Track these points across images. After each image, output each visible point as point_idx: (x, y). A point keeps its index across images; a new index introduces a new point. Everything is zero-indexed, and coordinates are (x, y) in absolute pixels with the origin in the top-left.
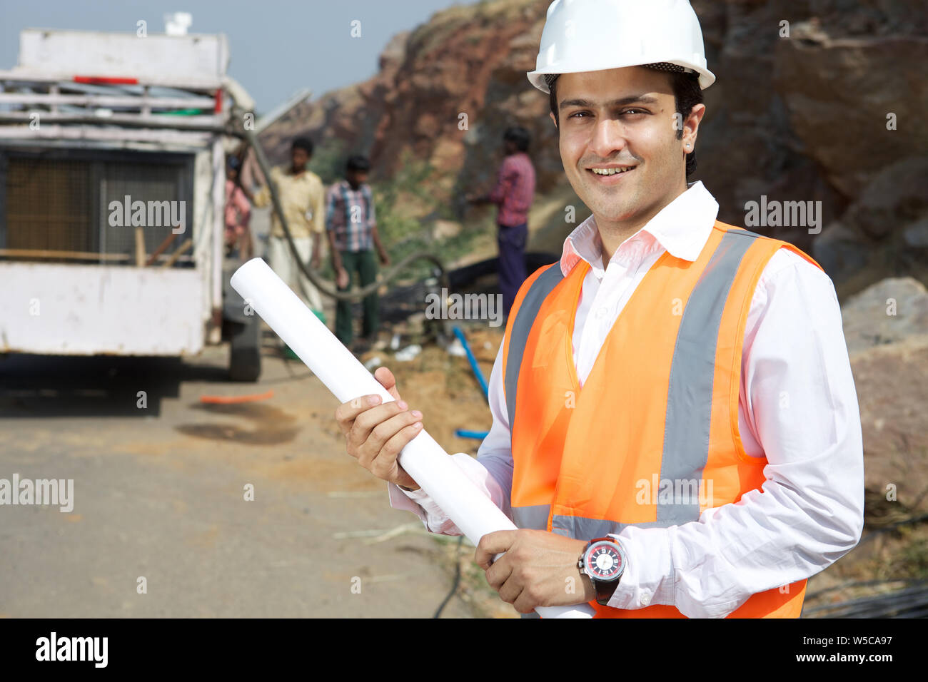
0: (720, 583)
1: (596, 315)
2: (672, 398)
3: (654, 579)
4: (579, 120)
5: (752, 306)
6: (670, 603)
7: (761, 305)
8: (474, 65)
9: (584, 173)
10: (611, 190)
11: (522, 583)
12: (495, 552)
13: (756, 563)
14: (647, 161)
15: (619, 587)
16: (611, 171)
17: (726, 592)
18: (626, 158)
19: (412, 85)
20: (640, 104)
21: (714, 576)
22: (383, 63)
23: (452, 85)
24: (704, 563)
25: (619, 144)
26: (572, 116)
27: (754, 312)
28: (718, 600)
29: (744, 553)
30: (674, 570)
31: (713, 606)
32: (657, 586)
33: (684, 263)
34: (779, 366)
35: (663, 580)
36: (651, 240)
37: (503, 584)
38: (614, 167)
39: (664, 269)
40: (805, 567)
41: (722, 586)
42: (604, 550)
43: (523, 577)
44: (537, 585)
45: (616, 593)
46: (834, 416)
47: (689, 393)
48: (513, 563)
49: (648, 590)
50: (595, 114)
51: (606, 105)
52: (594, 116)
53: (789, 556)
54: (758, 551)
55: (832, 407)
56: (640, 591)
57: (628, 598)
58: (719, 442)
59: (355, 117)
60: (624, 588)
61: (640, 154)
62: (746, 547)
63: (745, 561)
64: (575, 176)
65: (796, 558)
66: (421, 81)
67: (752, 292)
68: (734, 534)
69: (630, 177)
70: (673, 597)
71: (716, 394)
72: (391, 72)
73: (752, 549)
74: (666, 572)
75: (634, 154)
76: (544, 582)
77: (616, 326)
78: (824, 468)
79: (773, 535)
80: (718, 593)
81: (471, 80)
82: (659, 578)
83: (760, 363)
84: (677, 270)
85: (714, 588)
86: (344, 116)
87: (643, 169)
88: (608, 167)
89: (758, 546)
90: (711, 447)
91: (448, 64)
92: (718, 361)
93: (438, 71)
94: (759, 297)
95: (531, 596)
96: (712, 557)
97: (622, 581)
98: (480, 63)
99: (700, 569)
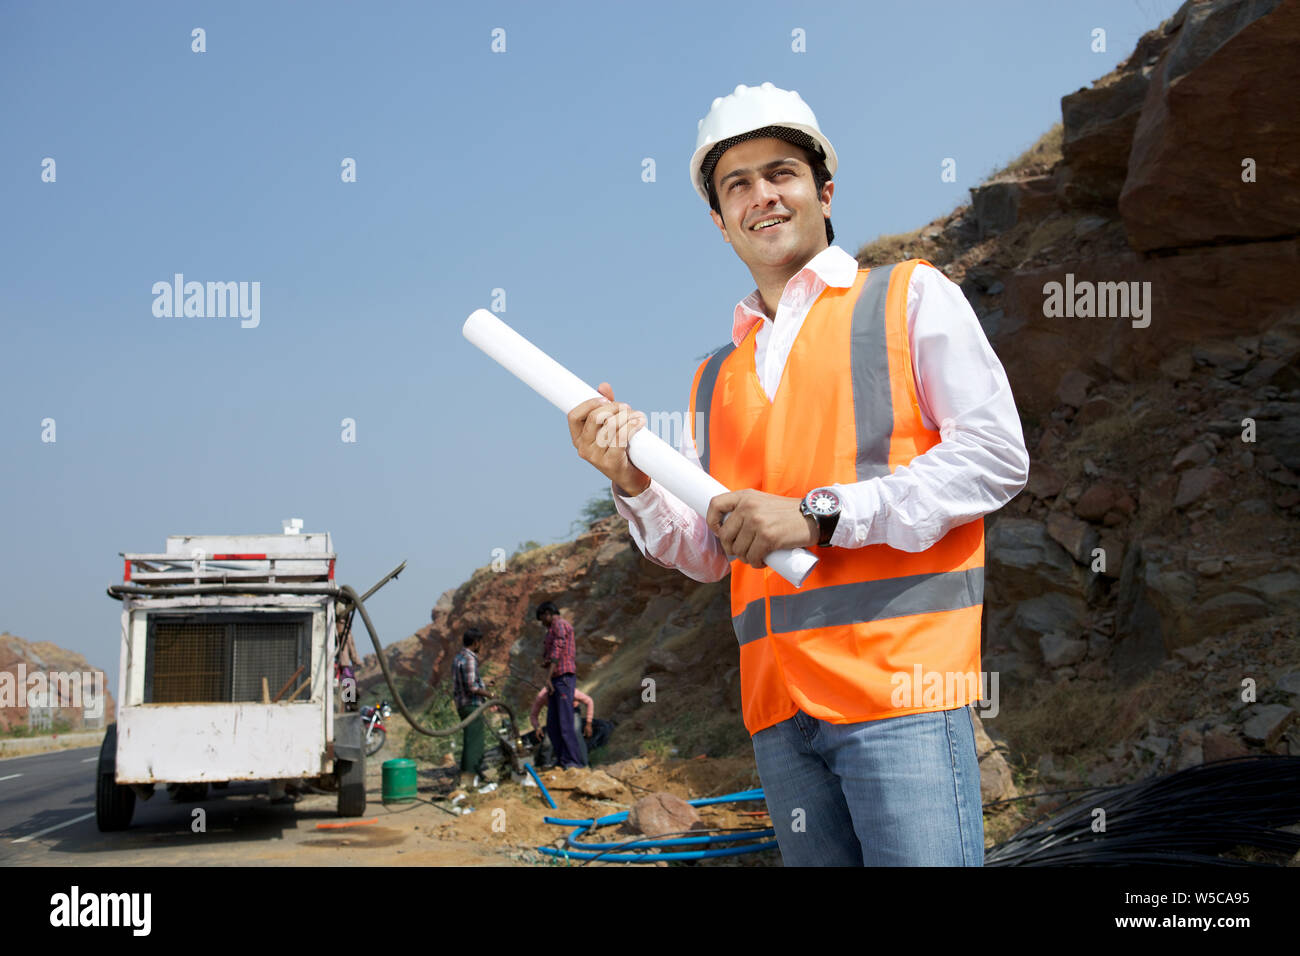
0: (925, 507)
1: (774, 347)
2: (857, 382)
3: (868, 515)
4: (738, 189)
5: (909, 301)
6: (881, 542)
7: (915, 300)
8: (512, 601)
9: (749, 232)
10: (774, 238)
11: (754, 528)
12: (725, 509)
13: (950, 495)
14: (799, 212)
15: (840, 522)
16: (771, 222)
17: (931, 515)
18: (780, 210)
19: (464, 620)
20: (786, 166)
21: (920, 503)
22: (435, 615)
23: (494, 619)
24: (910, 495)
25: (775, 197)
26: (732, 187)
27: (910, 305)
28: (926, 523)
29: (940, 486)
30: (883, 505)
31: (923, 531)
32: (871, 522)
33: (842, 291)
34: (940, 340)
35: (875, 516)
36: (812, 276)
37: (735, 540)
38: (773, 218)
39: (826, 301)
40: (989, 500)
41: (928, 510)
42: (821, 495)
43: (756, 522)
44: (769, 527)
45: (837, 529)
46: (992, 374)
47: (869, 373)
48: (743, 514)
49: (863, 526)
50: (751, 181)
51: (759, 170)
52: (749, 184)
53: (976, 488)
54: (952, 483)
55: (989, 367)
56: (858, 528)
57: (849, 533)
58: (902, 409)
59: (414, 660)
60: (845, 522)
61: (792, 206)
62: (940, 481)
63: (941, 494)
64: (740, 236)
65: (981, 491)
66: (470, 617)
67: (906, 292)
68: (929, 473)
69: (786, 227)
70: (885, 534)
71: (892, 371)
72: (443, 620)
73: (946, 482)
74: (877, 507)
75: (787, 207)
76: (774, 524)
77: (795, 346)
78: (993, 410)
79: (963, 468)
80: (925, 517)
81: (510, 614)
82: (872, 514)
83: (923, 341)
84: (837, 298)
85: (922, 513)
86: (405, 659)
87: (797, 218)
88: (768, 219)
89: (950, 478)
90: (896, 415)
91: (492, 602)
92: (890, 344)
93: (484, 608)
94: (912, 295)
95: (764, 538)
96: (916, 487)
97: (841, 515)
98: (517, 599)
99: (905, 502)
